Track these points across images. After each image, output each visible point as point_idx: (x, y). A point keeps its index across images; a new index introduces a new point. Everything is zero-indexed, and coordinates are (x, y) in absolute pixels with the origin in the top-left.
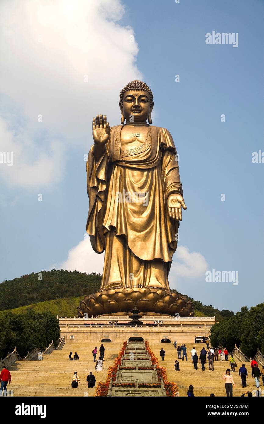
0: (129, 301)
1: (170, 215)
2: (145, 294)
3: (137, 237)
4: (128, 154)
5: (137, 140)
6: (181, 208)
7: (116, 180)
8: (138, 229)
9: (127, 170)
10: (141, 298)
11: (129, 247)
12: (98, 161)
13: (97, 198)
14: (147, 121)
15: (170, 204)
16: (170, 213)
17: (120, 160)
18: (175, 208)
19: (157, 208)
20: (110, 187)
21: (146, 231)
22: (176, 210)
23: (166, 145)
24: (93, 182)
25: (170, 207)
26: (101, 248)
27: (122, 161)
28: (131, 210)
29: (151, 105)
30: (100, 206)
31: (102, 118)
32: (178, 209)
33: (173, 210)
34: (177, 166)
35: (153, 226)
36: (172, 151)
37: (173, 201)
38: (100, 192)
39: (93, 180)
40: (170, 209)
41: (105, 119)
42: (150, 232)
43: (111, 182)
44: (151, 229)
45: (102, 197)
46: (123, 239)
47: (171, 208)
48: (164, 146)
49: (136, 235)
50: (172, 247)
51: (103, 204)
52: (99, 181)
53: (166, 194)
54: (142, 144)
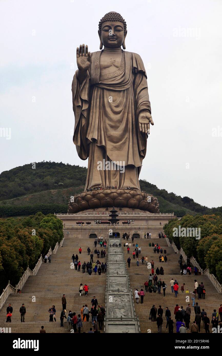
0: (108, 200)
1: (141, 130)
2: (120, 194)
3: (114, 147)
4: (106, 77)
5: (114, 65)
6: (149, 123)
7: (96, 99)
8: (115, 140)
9: (105, 91)
10: (118, 197)
11: (107, 156)
12: (81, 84)
13: (82, 115)
14: (122, 47)
15: (141, 121)
16: (141, 128)
17: (99, 83)
18: (144, 124)
19: (130, 123)
20: (92, 105)
21: (121, 142)
22: (146, 125)
23: (137, 68)
24: (78, 102)
25: (140, 123)
26: (85, 156)
27: (101, 83)
28: (109, 125)
29: (124, 33)
30: (84, 122)
31: (84, 47)
32: (147, 124)
33: (143, 126)
34: (146, 87)
35: (127, 138)
36: (143, 74)
37: (143, 117)
38: (83, 110)
39: (77, 100)
40: (140, 125)
41: (87, 48)
42: (124, 143)
43: (92, 102)
44: (125, 140)
45: (85, 114)
46: (103, 149)
47: (142, 124)
48: (136, 70)
49: (113, 146)
50: (142, 154)
51: (86, 120)
52: (82, 101)
53: (137, 111)
54: (118, 69)
